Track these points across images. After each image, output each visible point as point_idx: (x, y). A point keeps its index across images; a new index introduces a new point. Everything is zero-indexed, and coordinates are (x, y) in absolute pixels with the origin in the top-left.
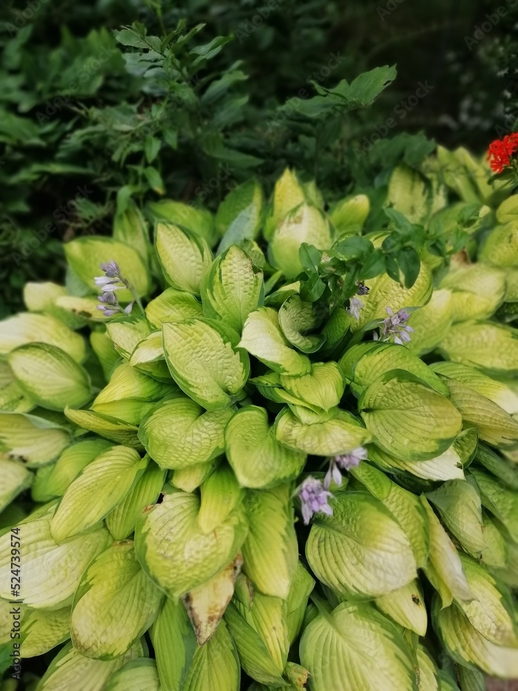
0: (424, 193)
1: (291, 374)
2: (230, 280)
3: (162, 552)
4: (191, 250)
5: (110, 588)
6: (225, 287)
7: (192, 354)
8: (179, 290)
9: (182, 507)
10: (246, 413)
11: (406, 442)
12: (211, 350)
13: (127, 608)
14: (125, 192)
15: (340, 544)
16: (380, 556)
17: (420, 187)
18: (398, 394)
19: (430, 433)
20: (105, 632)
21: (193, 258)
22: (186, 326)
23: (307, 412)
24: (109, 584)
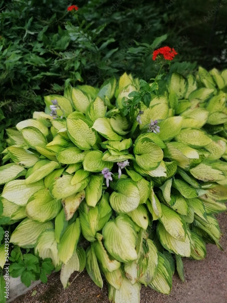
0: (185, 83)
1: (111, 139)
2: (97, 109)
3: (58, 190)
4: (85, 99)
5: (42, 201)
6: (95, 111)
7: (78, 131)
8: (78, 111)
9: (68, 179)
10: (94, 151)
11: (149, 164)
12: (85, 130)
13: (47, 209)
14: (68, 81)
15: (122, 198)
16: (131, 199)
17: (183, 81)
18: (147, 147)
19: (156, 160)
20: (38, 214)
21: (86, 102)
22: (75, 120)
23: (114, 152)
24: (41, 200)
